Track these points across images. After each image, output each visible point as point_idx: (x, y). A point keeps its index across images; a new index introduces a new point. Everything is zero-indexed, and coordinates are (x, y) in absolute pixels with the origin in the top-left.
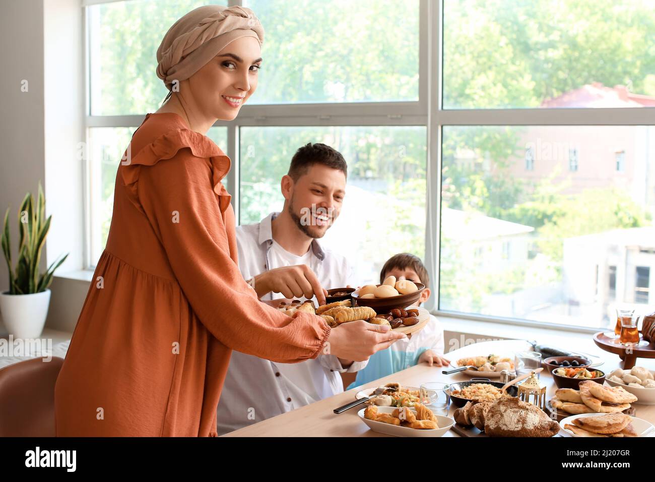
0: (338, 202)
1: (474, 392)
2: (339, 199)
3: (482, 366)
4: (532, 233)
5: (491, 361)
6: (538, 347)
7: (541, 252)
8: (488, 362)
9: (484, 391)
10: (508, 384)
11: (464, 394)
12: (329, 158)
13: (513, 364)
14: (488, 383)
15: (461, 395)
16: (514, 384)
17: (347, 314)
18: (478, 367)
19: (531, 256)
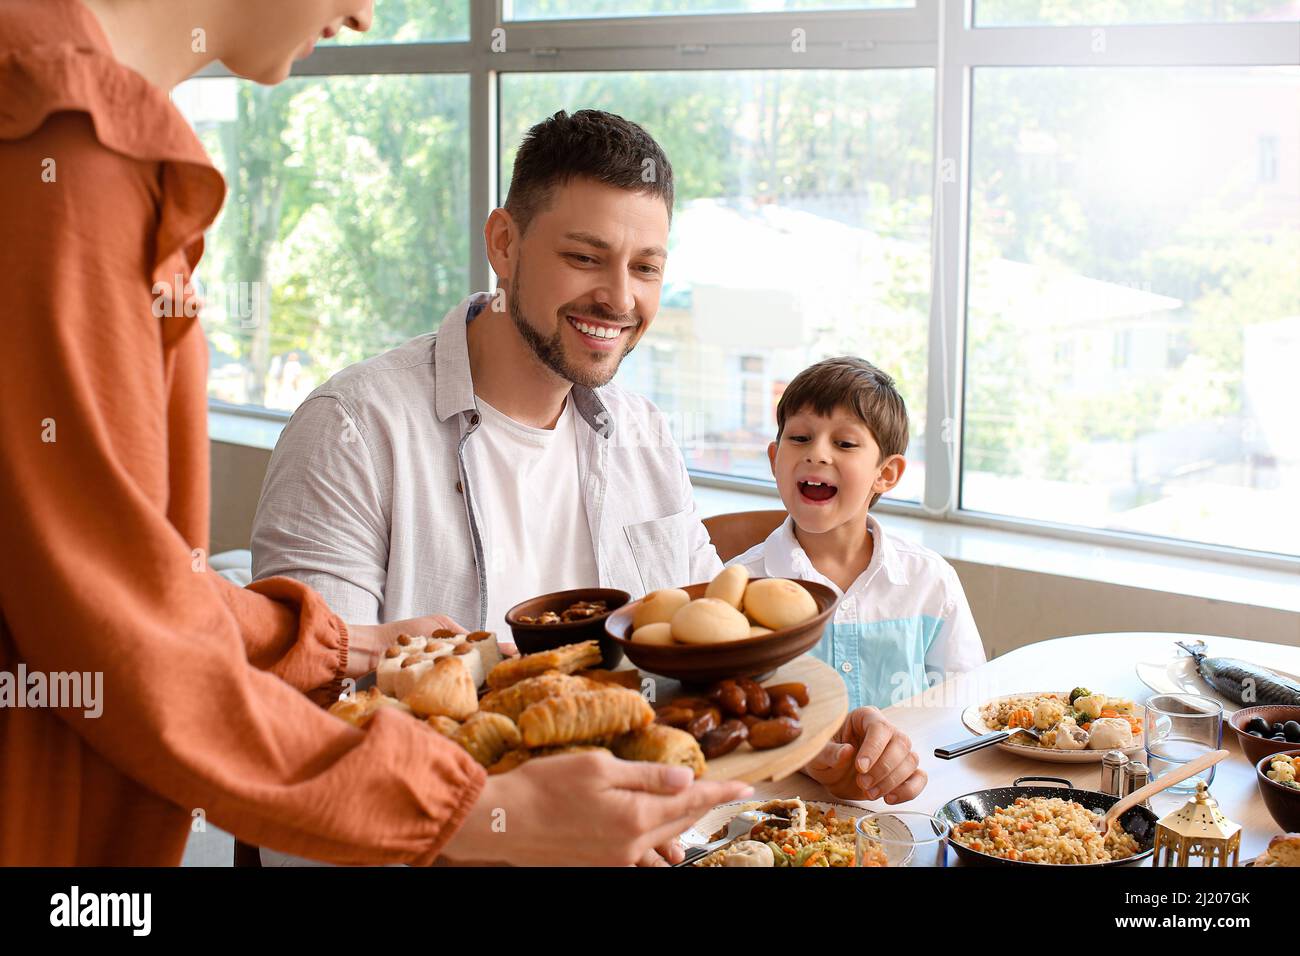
0: (648, 281)
1: (1024, 830)
2: (651, 275)
3: (1051, 726)
4: (1177, 312)
5: (1077, 710)
6: (1209, 663)
7: (1196, 352)
8: (1070, 714)
9: (1051, 828)
10: (1125, 803)
11: (992, 838)
12: (610, 159)
13: (1139, 721)
14: (1065, 795)
15: (983, 837)
16: (1143, 802)
17: (554, 716)
18: (1040, 730)
19: (1175, 360)
